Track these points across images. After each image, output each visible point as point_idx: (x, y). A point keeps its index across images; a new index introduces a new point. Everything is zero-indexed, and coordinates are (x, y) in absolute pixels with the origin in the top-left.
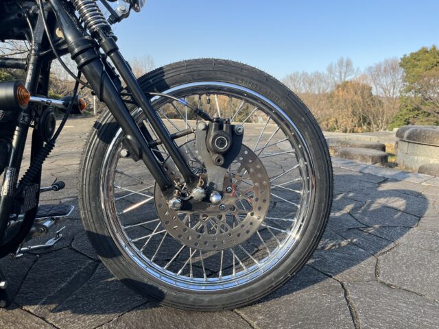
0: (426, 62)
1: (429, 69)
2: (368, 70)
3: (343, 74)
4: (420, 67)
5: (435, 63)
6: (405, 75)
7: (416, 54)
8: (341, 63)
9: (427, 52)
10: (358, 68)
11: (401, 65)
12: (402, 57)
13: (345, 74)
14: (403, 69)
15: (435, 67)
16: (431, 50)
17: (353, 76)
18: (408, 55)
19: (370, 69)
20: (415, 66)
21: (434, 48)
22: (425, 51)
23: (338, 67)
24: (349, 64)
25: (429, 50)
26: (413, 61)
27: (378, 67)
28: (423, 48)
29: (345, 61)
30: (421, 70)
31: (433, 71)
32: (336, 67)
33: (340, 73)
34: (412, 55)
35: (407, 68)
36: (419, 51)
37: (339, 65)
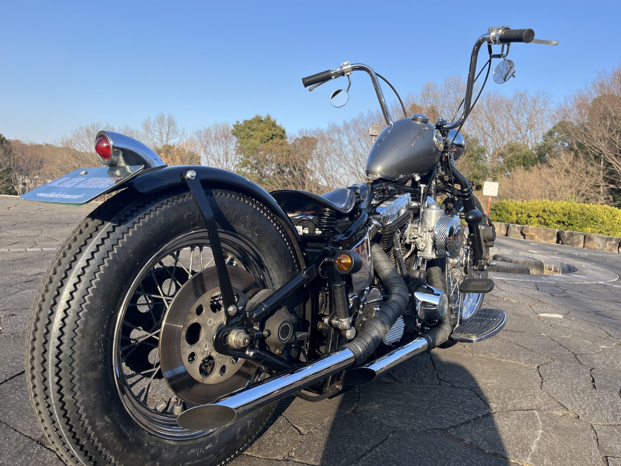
0: (261, 133)
1: (265, 142)
2: (197, 134)
3: (165, 136)
4: (256, 139)
5: (271, 135)
6: (238, 145)
7: (250, 122)
8: (161, 120)
9: (262, 121)
10: (184, 130)
11: (234, 134)
12: (235, 123)
13: (168, 135)
14: (235, 138)
15: (271, 141)
16: (265, 120)
17: (178, 139)
18: (241, 122)
19: (198, 133)
20: (250, 136)
21: (269, 118)
22: (259, 120)
23: (157, 124)
24: (171, 123)
25: (263, 119)
26: (247, 130)
27: (208, 133)
28: (258, 117)
29: (166, 118)
30: (257, 142)
31: (269, 145)
32: (154, 124)
33: (161, 133)
34: (245, 122)
35: (241, 138)
36: (253, 119)
37: (158, 122)
